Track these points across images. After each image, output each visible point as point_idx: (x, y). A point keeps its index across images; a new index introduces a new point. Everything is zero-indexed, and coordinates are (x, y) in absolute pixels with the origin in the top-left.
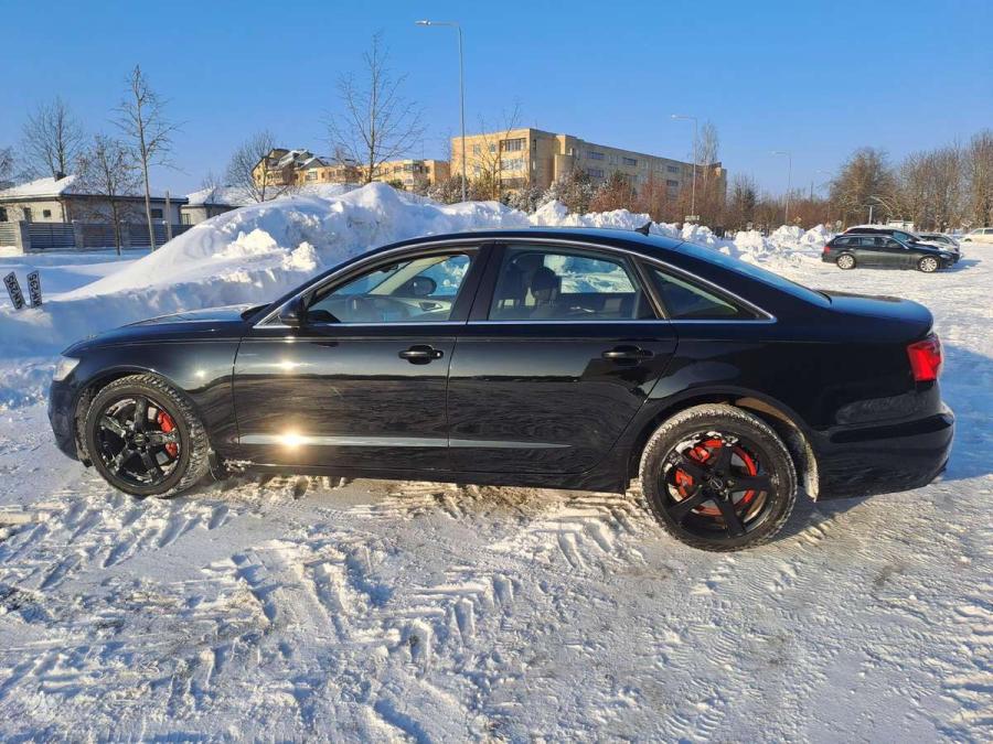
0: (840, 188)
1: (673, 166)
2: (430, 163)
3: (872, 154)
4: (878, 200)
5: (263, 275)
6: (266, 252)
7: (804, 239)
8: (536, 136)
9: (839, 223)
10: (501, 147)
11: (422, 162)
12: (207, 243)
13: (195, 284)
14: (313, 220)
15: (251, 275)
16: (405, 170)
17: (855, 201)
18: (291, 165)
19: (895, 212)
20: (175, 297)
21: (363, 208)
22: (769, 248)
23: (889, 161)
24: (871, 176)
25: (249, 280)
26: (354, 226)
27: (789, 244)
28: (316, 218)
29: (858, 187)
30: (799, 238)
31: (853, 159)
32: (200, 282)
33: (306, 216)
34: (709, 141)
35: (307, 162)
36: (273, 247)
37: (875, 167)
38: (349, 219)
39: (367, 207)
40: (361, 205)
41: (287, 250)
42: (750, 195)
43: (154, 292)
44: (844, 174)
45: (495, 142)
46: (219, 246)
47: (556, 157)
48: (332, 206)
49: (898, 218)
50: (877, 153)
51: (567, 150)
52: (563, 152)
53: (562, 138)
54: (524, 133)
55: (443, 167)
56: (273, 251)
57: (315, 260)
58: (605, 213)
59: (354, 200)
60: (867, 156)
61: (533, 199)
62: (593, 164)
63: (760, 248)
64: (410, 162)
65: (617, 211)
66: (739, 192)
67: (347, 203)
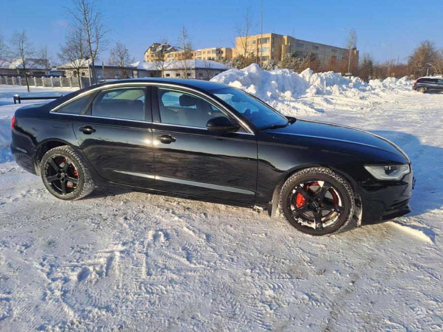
0: (413, 59)
1: (335, 49)
2: (223, 49)
3: (429, 43)
4: (430, 64)
7: (398, 83)
8: (274, 36)
9: (412, 76)
10: (258, 42)
11: (220, 49)
16: (213, 52)
17: (420, 65)
18: (162, 51)
19: (438, 71)
22: (385, 86)
23: (436, 46)
24: (427, 53)
27: (391, 85)
29: (422, 59)
30: (395, 83)
31: (420, 46)
34: (353, 38)
35: (168, 49)
37: (430, 49)
42: (370, 63)
44: (416, 53)
45: (256, 39)
47: (283, 46)
49: (439, 73)
50: (430, 42)
51: (288, 43)
52: (286, 44)
53: (285, 37)
54: (269, 35)
55: (229, 51)
58: (325, 73)
60: (426, 44)
61: (273, 65)
62: (299, 49)
63: (382, 86)
64: (215, 49)
65: (329, 72)
66: (365, 61)
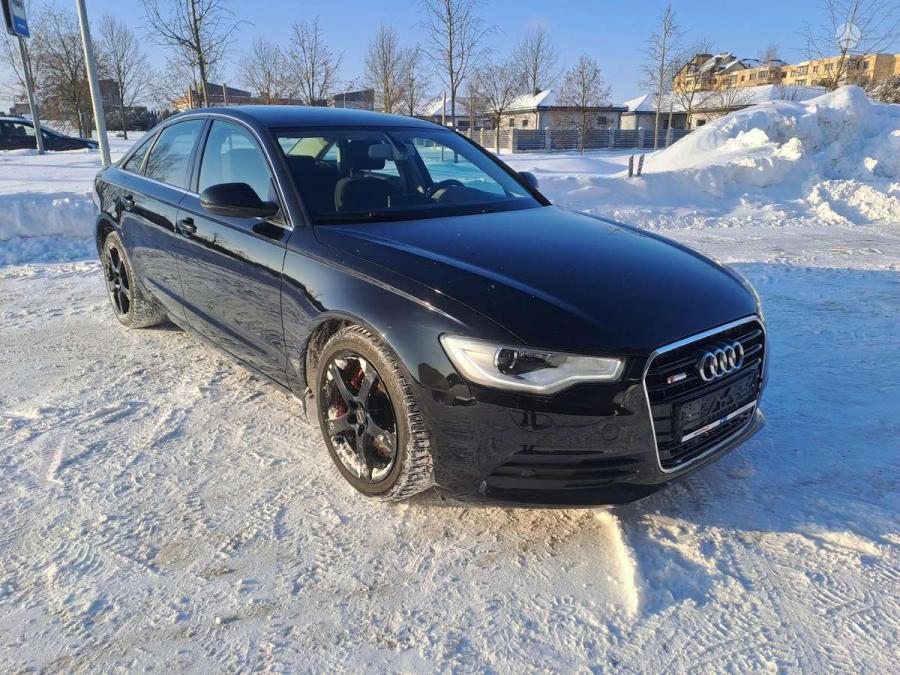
5: (764, 161)
6: (760, 146)
12: (712, 139)
13: (721, 167)
14: (790, 120)
15: (757, 162)
18: (712, 71)
20: (710, 175)
21: (833, 109)
25: (755, 165)
26: (822, 125)
28: (793, 119)
32: (724, 165)
33: (785, 118)
35: (729, 65)
36: (766, 142)
38: (819, 119)
39: (837, 108)
40: (831, 107)
41: (777, 144)
43: (696, 172)
46: (720, 142)
48: (807, 109)
56: (766, 145)
57: (800, 152)
59: (826, 103)
67: (820, 106)
